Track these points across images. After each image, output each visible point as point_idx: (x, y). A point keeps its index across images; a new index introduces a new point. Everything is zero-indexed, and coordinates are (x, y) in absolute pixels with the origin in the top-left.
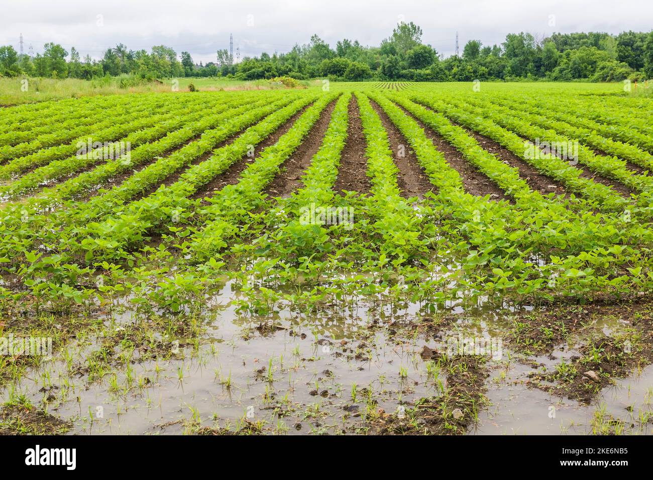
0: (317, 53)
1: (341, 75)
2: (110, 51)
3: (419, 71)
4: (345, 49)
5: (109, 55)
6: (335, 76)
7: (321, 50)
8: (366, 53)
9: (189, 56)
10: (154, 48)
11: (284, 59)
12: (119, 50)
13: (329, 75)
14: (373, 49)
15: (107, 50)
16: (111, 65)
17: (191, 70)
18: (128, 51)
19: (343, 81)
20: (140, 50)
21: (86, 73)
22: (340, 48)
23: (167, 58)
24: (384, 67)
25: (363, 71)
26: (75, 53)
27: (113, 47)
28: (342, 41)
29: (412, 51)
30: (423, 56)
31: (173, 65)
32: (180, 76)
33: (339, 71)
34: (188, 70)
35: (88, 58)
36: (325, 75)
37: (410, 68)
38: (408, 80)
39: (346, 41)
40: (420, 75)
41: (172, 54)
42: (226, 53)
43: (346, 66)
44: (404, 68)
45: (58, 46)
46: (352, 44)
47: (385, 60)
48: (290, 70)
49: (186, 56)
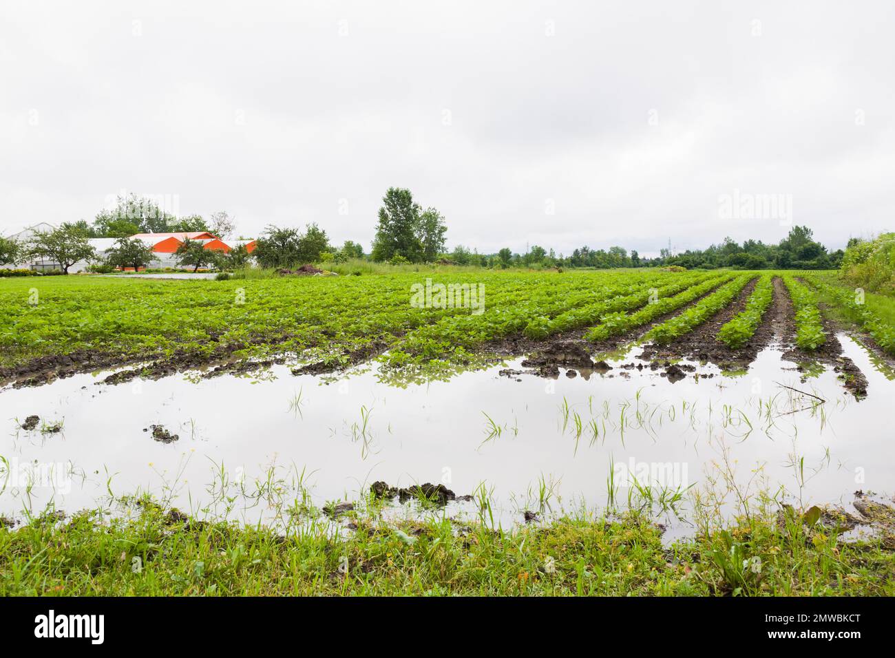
0: (728, 250)
1: (743, 265)
2: (577, 250)
3: (807, 262)
4: (750, 246)
5: (576, 252)
6: (738, 266)
7: (731, 247)
8: (767, 249)
9: (636, 254)
10: (612, 248)
11: (700, 254)
12: (584, 250)
13: (734, 266)
14: (773, 246)
15: (575, 250)
16: (577, 260)
17: (638, 263)
18: (590, 250)
19: (744, 269)
20: (600, 249)
21: (559, 265)
22: (746, 245)
23: (620, 255)
24: (778, 259)
25: (761, 262)
26: (552, 253)
27: (580, 248)
28: (748, 241)
29: (802, 247)
30: (811, 251)
31: (624, 259)
32: (630, 267)
33: (742, 262)
34: (636, 262)
35: (561, 255)
36: (731, 265)
37: (800, 260)
38: (798, 269)
39: (751, 241)
40: (807, 265)
41: (623, 252)
42: (667, 251)
43: (748, 258)
44: (794, 260)
45: (540, 248)
46: (756, 242)
47: (779, 254)
48: (703, 262)
49: (634, 254)
